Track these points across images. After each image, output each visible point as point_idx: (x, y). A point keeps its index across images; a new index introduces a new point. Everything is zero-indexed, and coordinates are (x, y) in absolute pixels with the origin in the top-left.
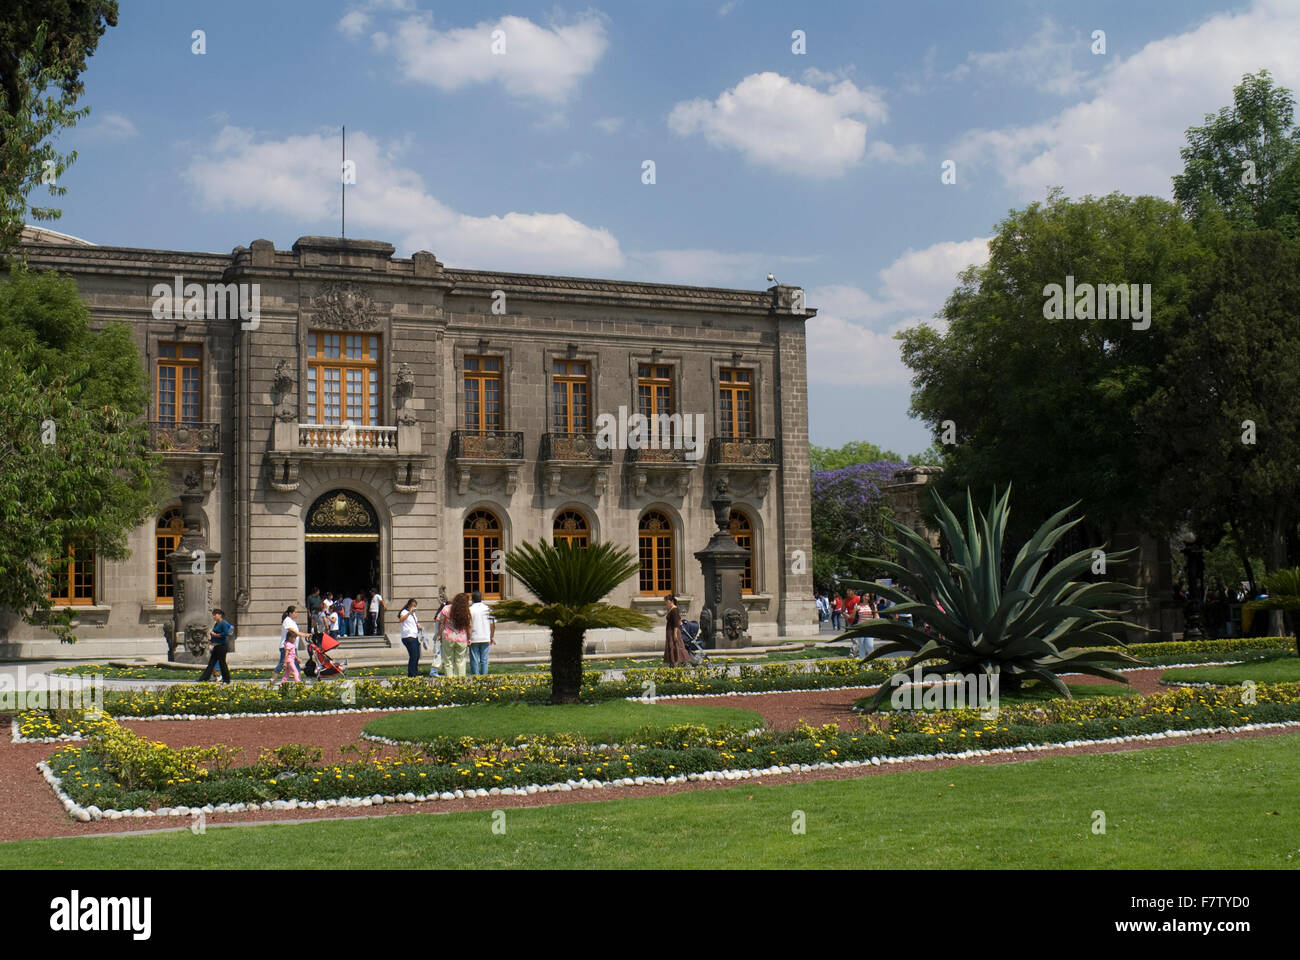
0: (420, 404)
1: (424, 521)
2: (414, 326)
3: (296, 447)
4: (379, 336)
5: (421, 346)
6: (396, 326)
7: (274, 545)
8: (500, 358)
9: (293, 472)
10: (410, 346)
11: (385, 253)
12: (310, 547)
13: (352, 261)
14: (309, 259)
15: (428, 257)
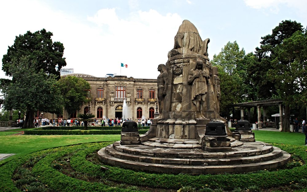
0: (130, 95)
1: (131, 109)
2: (130, 86)
3: (114, 100)
4: (125, 87)
5: (130, 88)
6: (127, 86)
7: (111, 112)
8: (142, 89)
9: (113, 103)
10: (129, 88)
11: (126, 77)
12: (116, 112)
13: (121, 78)
14: (116, 78)
15: (132, 77)
